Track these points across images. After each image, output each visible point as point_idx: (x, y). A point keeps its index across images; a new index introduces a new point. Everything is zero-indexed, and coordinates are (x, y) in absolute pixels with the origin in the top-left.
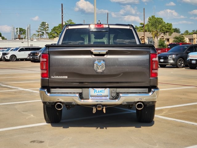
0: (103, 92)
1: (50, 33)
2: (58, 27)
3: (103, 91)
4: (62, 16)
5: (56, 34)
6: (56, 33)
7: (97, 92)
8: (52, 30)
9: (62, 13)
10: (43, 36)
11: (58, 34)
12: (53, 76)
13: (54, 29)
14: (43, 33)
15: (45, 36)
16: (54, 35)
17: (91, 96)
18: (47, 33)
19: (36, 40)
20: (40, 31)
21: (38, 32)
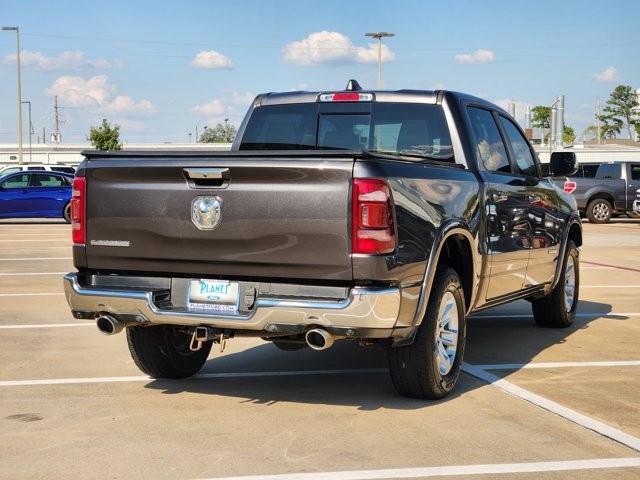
0: (224, 290)
3: (224, 287)
7: (207, 291)
10: (619, 132)
12: (97, 240)
14: (620, 121)
15: (627, 132)
17: (191, 301)
18: (633, 122)
19: (582, 146)
20: (610, 117)
21: (603, 118)
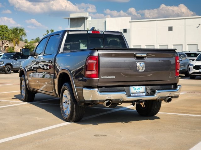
0: (140, 89)
7: (136, 89)
12: (103, 77)
17: (132, 93)
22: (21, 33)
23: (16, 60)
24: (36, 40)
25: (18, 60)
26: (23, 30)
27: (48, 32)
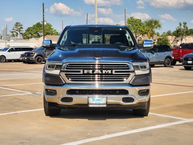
1: (24, 33)
2: (32, 27)
4: (44, 15)
5: (30, 35)
6: (31, 33)
8: (26, 30)
9: (43, 13)
10: (17, 36)
11: (32, 35)
13: (29, 30)
14: (17, 33)
15: (20, 36)
16: (28, 36)
18: (21, 33)
19: (13, 41)
20: (14, 32)
21: (12, 32)
22: (157, 25)
23: (153, 53)
24: (167, 33)
25: (154, 53)
26: (158, 22)
27: (181, 25)
